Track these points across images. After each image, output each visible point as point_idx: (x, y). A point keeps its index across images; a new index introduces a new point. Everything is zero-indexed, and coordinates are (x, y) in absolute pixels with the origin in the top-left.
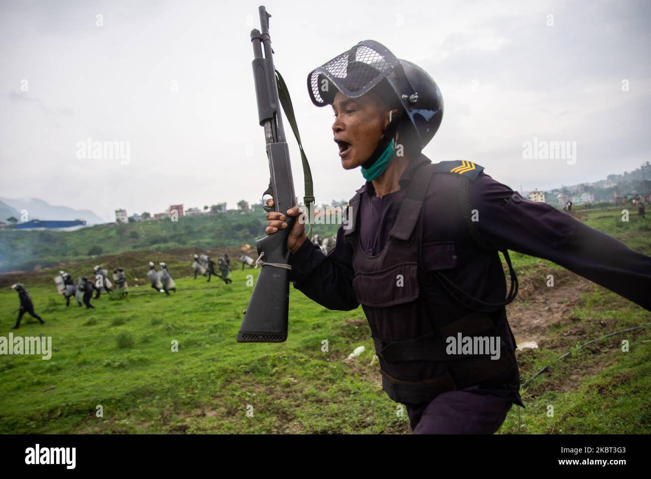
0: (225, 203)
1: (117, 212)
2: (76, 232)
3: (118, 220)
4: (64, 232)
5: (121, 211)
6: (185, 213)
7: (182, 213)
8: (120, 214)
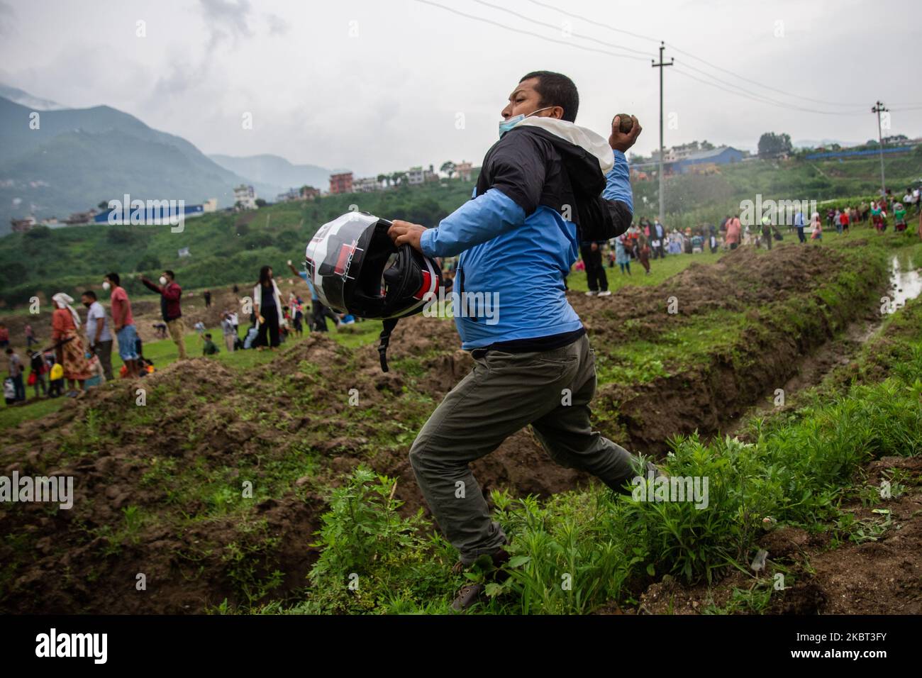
1: (237, 190)
3: (238, 204)
4: (157, 227)
5: (244, 188)
6: (353, 187)
7: (349, 187)
8: (242, 193)
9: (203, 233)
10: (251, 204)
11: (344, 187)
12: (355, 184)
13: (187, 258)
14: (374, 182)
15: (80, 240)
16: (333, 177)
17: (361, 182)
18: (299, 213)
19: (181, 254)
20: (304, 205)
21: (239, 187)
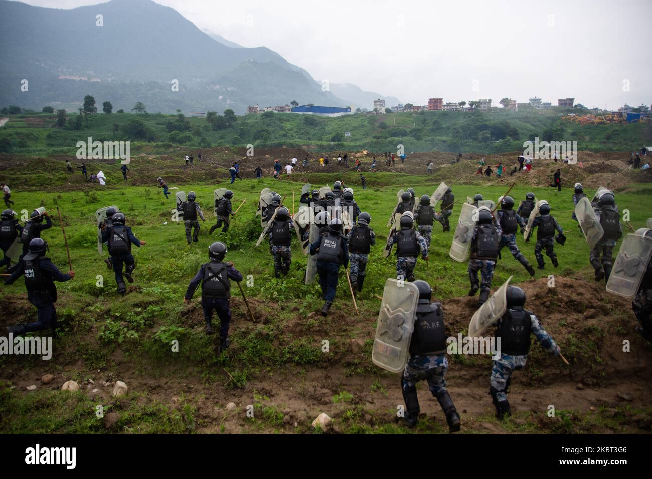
0: (490, 100)
1: (375, 102)
2: (338, 118)
3: (375, 110)
4: (328, 118)
5: (379, 101)
6: (443, 107)
7: (440, 107)
8: (378, 103)
9: (356, 125)
10: (383, 111)
11: (437, 106)
12: (444, 106)
13: (350, 137)
14: (456, 106)
15: (288, 121)
16: (431, 99)
17: (449, 104)
18: (412, 119)
19: (346, 135)
20: (414, 115)
21: (377, 100)
